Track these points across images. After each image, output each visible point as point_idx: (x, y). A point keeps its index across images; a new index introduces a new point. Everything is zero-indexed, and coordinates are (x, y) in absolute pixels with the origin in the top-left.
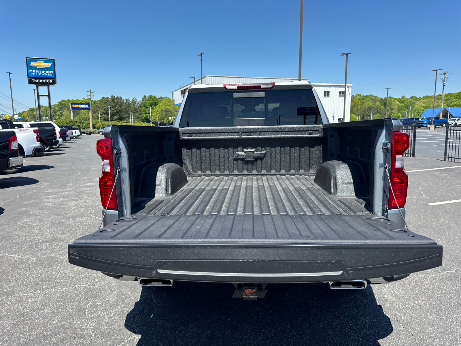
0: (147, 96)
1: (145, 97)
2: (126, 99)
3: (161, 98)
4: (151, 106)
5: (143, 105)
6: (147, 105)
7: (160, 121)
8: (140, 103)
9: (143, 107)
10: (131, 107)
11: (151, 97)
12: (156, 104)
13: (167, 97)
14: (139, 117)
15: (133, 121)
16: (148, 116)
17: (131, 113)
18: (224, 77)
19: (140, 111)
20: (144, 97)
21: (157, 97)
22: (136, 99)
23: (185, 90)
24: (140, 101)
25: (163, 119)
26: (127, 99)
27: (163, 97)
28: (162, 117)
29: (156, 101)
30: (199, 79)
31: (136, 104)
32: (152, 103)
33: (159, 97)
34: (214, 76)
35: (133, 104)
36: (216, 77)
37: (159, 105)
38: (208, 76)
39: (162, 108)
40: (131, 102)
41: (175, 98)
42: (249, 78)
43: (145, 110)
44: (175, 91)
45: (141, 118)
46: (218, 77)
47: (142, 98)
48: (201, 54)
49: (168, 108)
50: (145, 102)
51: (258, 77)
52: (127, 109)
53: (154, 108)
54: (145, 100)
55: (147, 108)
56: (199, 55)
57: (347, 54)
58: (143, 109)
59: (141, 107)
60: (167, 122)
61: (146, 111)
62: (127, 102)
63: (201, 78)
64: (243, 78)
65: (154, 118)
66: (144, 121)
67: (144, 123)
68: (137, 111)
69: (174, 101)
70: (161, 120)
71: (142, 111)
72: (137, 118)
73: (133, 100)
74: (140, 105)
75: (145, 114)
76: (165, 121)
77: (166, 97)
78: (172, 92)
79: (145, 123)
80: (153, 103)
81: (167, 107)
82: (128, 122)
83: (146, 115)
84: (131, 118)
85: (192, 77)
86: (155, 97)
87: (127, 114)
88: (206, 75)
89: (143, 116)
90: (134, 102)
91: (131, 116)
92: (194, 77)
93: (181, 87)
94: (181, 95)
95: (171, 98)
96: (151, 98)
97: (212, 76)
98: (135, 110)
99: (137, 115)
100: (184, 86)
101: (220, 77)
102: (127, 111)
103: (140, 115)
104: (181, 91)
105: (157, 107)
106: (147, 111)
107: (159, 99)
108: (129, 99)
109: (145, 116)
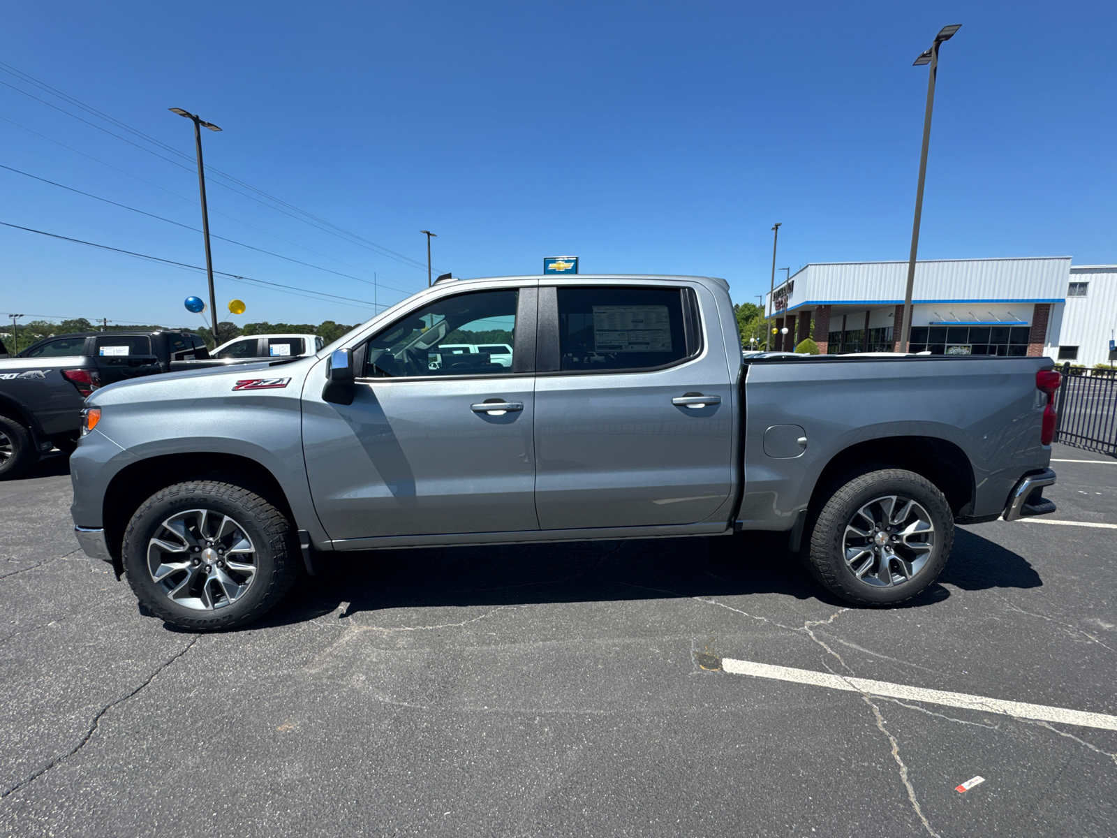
23: (779, 291)
94: (774, 301)
104: (774, 293)
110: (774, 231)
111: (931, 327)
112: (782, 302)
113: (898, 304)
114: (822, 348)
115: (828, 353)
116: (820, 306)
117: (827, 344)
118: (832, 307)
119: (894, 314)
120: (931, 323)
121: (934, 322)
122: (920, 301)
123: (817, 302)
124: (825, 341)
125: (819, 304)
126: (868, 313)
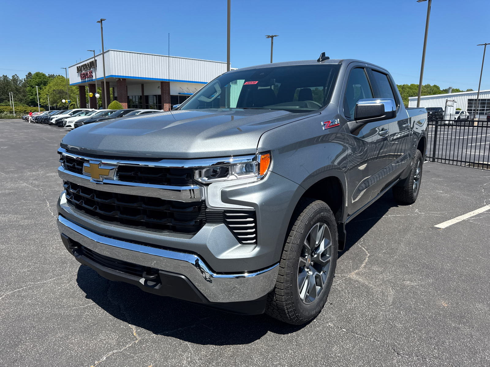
0: (33, 73)
1: (30, 74)
2: (3, 76)
3: (52, 76)
4: (38, 85)
5: (28, 84)
6: (33, 84)
7: (51, 104)
8: (23, 81)
9: (28, 87)
10: (10, 86)
11: (38, 74)
12: (45, 84)
13: (61, 75)
14: (22, 99)
15: (14, 104)
16: (35, 98)
17: (11, 94)
18: (133, 53)
19: (24, 91)
20: (28, 74)
21: (47, 75)
22: (17, 77)
23: (82, 66)
24: (23, 79)
25: (55, 102)
26: (5, 75)
27: (55, 75)
28: (54, 100)
29: (45, 80)
30: (101, 53)
31: (19, 82)
32: (40, 82)
33: (49, 75)
34: (120, 51)
35: (14, 83)
36: (123, 52)
37: (49, 84)
38: (112, 51)
39: (55, 89)
40: (11, 80)
41: (70, 77)
42: (163, 56)
43: (30, 90)
44: (69, 68)
45: (26, 100)
46: (125, 52)
47: (26, 76)
48: (102, 20)
49: (63, 88)
50: (31, 81)
51: (175, 57)
52: (5, 88)
53: (43, 88)
54: (30, 78)
55: (33, 88)
56: (98, 22)
57: (272, 37)
58: (28, 89)
59: (25, 87)
60: (61, 106)
61: (32, 92)
62: (4, 79)
63: (102, 53)
64: (156, 55)
65: (44, 101)
66: (30, 104)
67: (29, 107)
68: (19, 92)
69: (69, 80)
70: (54, 103)
71: (27, 92)
72: (19, 100)
73: (13, 77)
74: (24, 84)
75: (32, 95)
76: (58, 105)
77: (59, 76)
78: (66, 69)
79: (32, 106)
80: (42, 82)
81: (61, 88)
82: (7, 105)
83: (33, 97)
84: (12, 100)
85: (91, 51)
86: (44, 75)
87: (6, 95)
88: (110, 49)
89: (29, 98)
90: (15, 80)
91: (11, 97)
92: (94, 51)
93: (77, 63)
94: (77, 72)
95: (65, 76)
96: (37, 76)
97: (117, 51)
98: (17, 91)
99: (20, 96)
100: (81, 62)
101: (128, 52)
102: (5, 91)
103: (24, 96)
104: (77, 67)
105: (47, 87)
106: (34, 92)
107: (49, 77)
108: (7, 76)
109: (30, 98)
110: (100, 24)
111: (179, 96)
112: (87, 74)
113: (163, 81)
114: (124, 106)
115: (128, 108)
116: (120, 79)
117: (126, 104)
118: (126, 80)
119: (160, 87)
120: (179, 93)
121: (181, 93)
122: (173, 80)
123: (118, 76)
124: (125, 102)
125: (119, 77)
126: (143, 85)
